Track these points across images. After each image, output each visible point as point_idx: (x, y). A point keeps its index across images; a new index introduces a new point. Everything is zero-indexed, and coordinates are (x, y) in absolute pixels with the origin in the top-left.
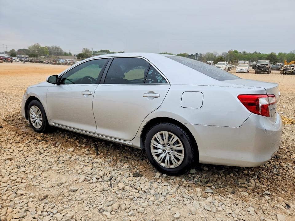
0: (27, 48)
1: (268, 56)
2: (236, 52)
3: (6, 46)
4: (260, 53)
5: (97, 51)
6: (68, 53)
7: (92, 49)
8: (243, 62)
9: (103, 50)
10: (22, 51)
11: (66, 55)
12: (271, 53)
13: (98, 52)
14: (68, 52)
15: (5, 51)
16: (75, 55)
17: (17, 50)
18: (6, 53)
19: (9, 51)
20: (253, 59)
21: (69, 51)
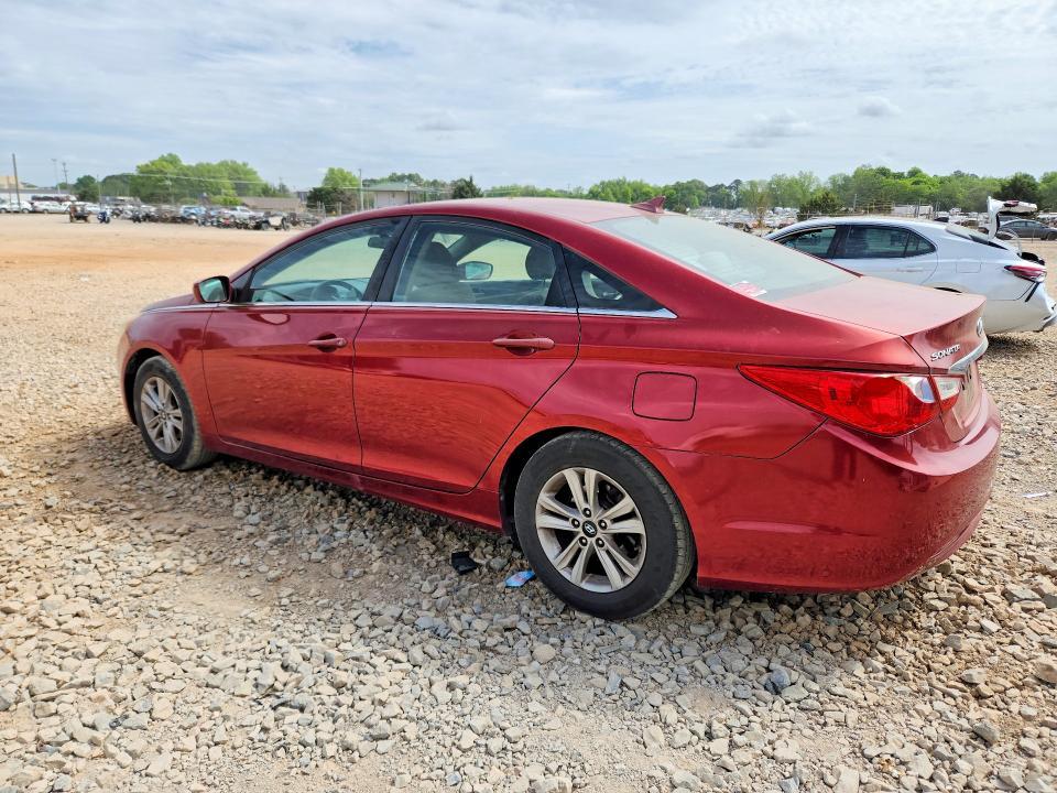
0: (134, 172)
1: (1004, 188)
2: (884, 172)
3: (64, 164)
4: (974, 176)
5: (378, 178)
6: (277, 186)
7: (360, 170)
8: (911, 208)
9: (399, 174)
10: (119, 182)
11: (266, 192)
12: (1016, 178)
13: (382, 181)
14: (275, 184)
15: (61, 182)
16: (299, 194)
17: (101, 179)
18: (64, 187)
19: (72, 181)
20: (950, 197)
21: (281, 179)
